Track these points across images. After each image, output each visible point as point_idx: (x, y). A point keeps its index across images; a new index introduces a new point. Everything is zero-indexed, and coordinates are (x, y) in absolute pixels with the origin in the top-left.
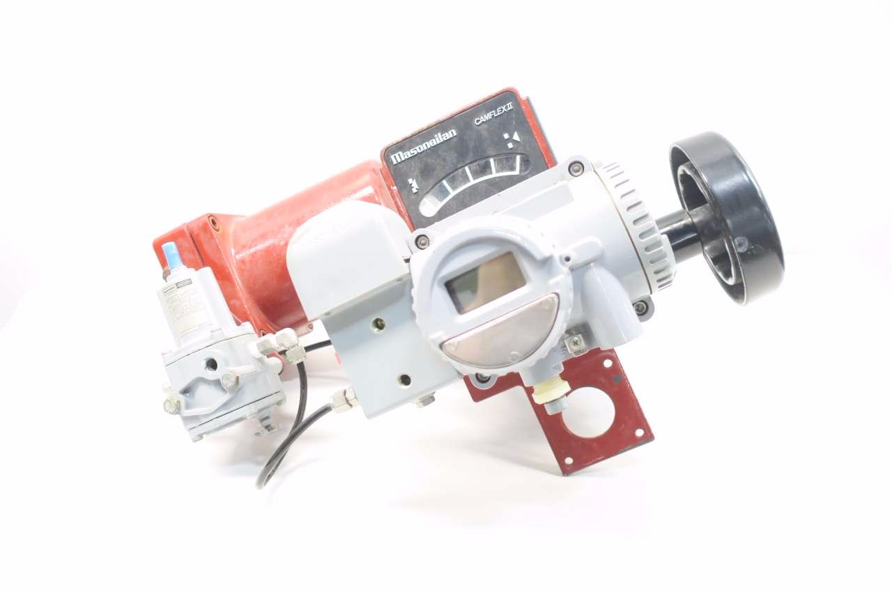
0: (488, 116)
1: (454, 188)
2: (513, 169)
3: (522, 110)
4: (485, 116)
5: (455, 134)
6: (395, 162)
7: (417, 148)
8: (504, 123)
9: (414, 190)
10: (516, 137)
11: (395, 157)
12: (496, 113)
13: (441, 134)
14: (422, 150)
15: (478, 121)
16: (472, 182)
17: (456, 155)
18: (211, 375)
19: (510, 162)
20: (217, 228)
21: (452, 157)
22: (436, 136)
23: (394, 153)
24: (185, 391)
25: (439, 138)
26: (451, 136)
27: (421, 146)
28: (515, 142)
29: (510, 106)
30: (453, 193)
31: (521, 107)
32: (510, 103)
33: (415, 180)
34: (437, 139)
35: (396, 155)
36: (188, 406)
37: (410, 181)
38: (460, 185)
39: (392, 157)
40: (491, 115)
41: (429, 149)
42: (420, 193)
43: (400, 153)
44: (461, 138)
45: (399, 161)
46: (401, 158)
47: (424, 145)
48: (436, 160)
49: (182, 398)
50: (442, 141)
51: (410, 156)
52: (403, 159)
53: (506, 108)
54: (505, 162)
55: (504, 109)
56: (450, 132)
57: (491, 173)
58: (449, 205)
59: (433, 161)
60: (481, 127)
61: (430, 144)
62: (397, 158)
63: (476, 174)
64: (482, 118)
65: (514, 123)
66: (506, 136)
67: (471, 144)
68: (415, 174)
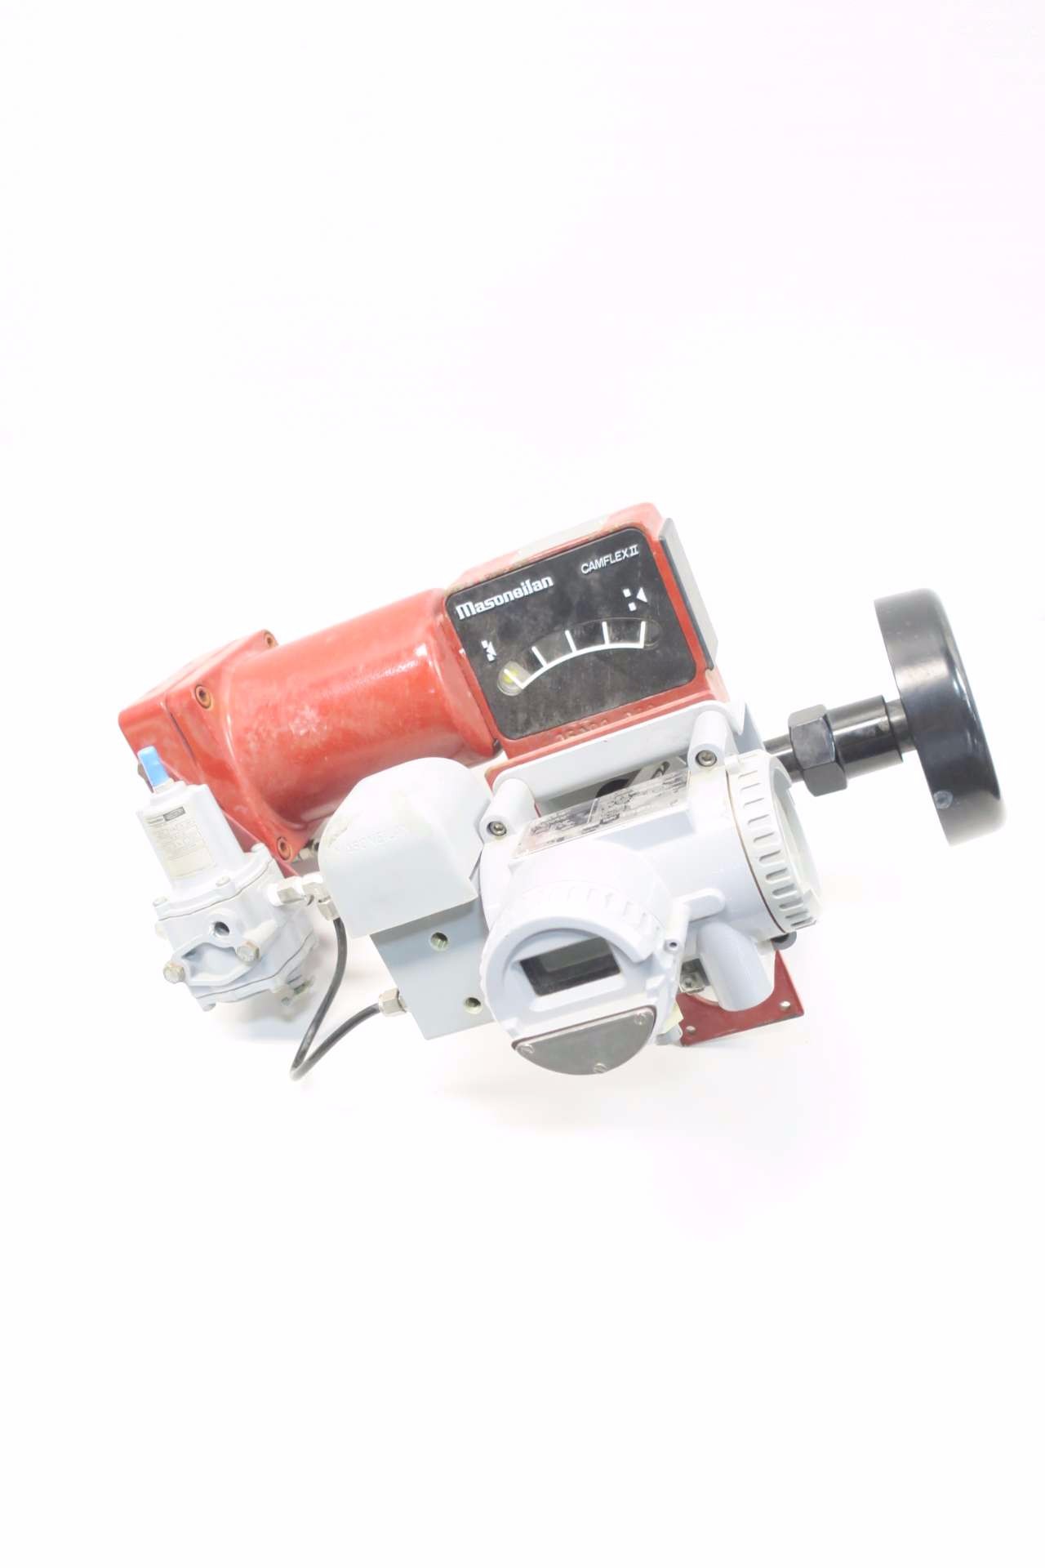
0: (601, 562)
1: (549, 659)
2: (635, 639)
3: (652, 558)
4: (596, 561)
5: (551, 584)
6: (462, 617)
7: (495, 598)
8: (624, 574)
9: (491, 658)
10: (641, 595)
11: (462, 608)
12: (614, 558)
13: (531, 582)
14: (502, 602)
15: (585, 568)
16: (575, 652)
17: (551, 613)
18: (221, 940)
19: (632, 629)
20: (206, 703)
21: (546, 615)
22: (522, 584)
23: (460, 602)
24: (189, 955)
25: (527, 588)
26: (546, 586)
27: (500, 597)
28: (638, 602)
29: (634, 550)
30: (546, 666)
31: (651, 554)
32: (635, 546)
33: (491, 643)
34: (524, 588)
35: (464, 606)
36: (194, 972)
37: (484, 644)
38: (558, 656)
39: (458, 608)
40: (605, 561)
41: (513, 601)
42: (498, 663)
43: (470, 604)
44: (559, 588)
45: (468, 615)
46: (471, 612)
47: (505, 595)
48: (522, 617)
49: (185, 963)
50: (531, 592)
51: (484, 609)
52: (474, 613)
53: (629, 552)
54: (623, 628)
55: (625, 554)
56: (543, 580)
57: (603, 642)
58: (541, 682)
59: (518, 618)
60: (590, 575)
61: (516, 594)
62: (465, 610)
63: (581, 643)
64: (591, 563)
65: (639, 575)
66: (627, 593)
67: (575, 600)
68: (492, 633)
